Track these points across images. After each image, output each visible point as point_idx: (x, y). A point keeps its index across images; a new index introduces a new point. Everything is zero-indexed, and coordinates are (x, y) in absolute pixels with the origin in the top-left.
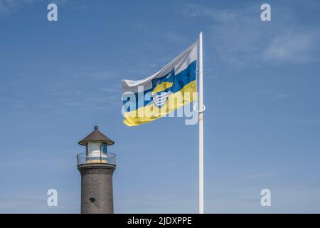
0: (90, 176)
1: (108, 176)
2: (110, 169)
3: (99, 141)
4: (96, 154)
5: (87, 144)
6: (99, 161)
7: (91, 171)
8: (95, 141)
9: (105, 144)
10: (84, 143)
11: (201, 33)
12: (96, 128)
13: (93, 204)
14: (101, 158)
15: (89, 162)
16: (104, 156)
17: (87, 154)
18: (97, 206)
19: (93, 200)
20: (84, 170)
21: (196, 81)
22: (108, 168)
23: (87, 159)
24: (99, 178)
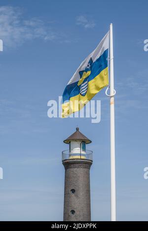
0: (72, 169)
1: (86, 170)
2: (88, 164)
3: (79, 140)
4: (77, 151)
5: (70, 142)
6: (79, 157)
7: (72, 166)
8: (76, 140)
9: (84, 142)
10: (68, 141)
11: (111, 24)
12: (77, 129)
13: (73, 195)
14: (80, 155)
15: (71, 158)
16: (83, 153)
17: (70, 151)
18: (77, 196)
19: (73, 191)
20: (68, 164)
21: (108, 67)
22: (86, 163)
23: (70, 155)
24: (79, 171)
